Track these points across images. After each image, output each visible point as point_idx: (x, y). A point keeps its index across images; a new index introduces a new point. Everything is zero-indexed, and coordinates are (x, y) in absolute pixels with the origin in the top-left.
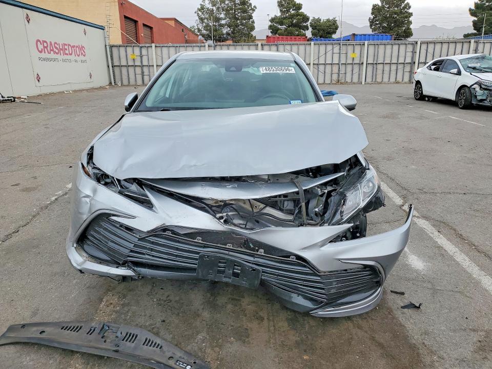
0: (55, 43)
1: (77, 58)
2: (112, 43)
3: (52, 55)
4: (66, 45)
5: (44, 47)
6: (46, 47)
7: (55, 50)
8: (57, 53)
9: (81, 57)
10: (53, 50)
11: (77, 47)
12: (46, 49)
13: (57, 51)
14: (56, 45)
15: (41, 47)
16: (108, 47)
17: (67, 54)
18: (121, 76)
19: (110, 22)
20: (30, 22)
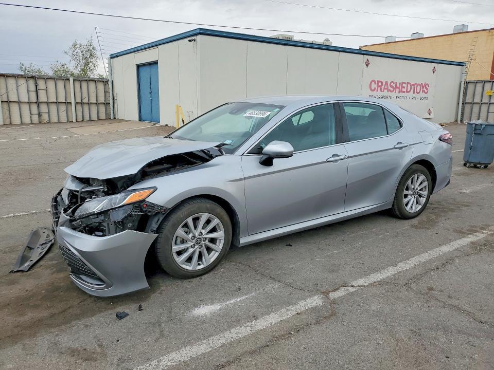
0: (393, 82)
1: (416, 95)
2: (468, 79)
3: (386, 93)
4: (405, 83)
5: (378, 86)
6: (380, 87)
7: (389, 88)
8: (392, 92)
9: (422, 95)
10: (387, 89)
11: (419, 84)
12: (379, 88)
13: (392, 89)
14: (392, 84)
15: (374, 86)
16: (463, 84)
17: (404, 92)
18: (471, 114)
19: (474, 57)
20: (369, 66)
